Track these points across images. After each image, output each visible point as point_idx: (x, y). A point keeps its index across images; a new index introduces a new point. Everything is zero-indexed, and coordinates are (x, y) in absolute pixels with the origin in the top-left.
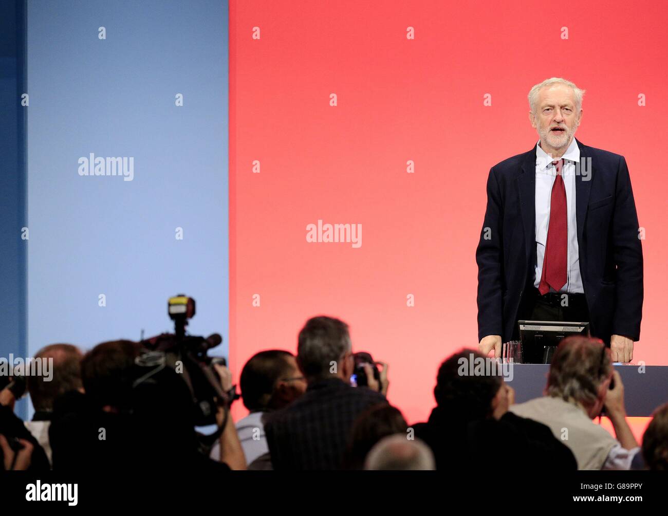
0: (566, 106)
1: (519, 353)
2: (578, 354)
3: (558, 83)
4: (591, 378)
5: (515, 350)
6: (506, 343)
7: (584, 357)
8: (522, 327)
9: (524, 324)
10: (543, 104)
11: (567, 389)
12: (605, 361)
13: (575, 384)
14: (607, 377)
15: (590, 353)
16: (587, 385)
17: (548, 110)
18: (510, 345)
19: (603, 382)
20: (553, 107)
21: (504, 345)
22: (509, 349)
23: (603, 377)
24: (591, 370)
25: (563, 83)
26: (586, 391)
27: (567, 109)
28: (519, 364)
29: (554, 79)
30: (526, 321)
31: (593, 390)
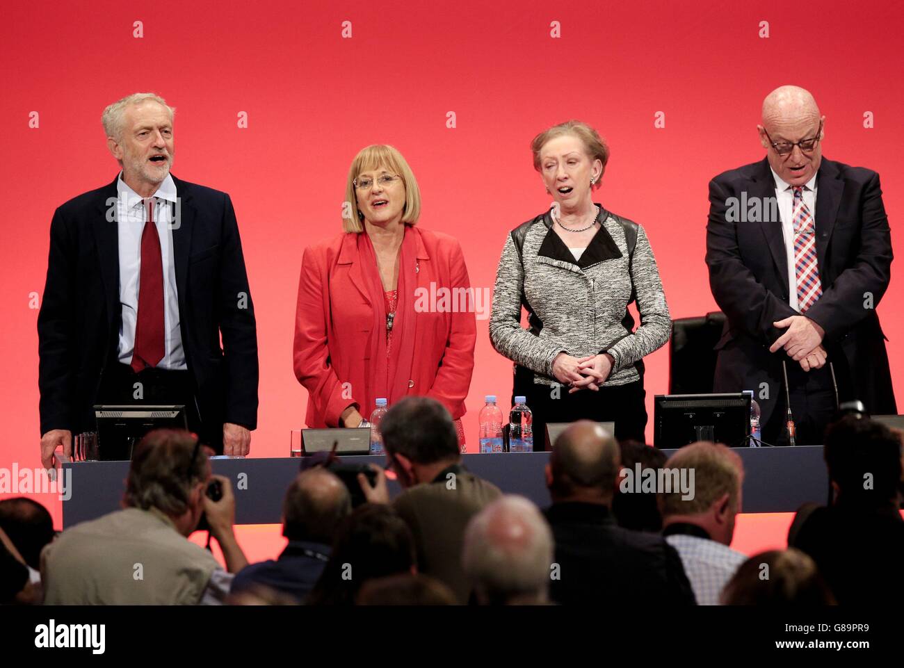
0: (166, 126)
1: (96, 447)
2: (162, 450)
3: (147, 98)
4: (176, 480)
5: (90, 445)
6: (78, 435)
7: (169, 454)
8: (98, 414)
9: (101, 410)
10: (137, 126)
11: (146, 495)
12: (198, 459)
13: (158, 490)
14: (202, 480)
15: (178, 450)
16: (173, 490)
17: (143, 134)
18: (83, 438)
19: (195, 486)
20: (150, 129)
21: (76, 438)
22: (83, 443)
23: (196, 480)
24: (177, 470)
25: (155, 100)
26: (172, 498)
27: (166, 132)
28: (95, 461)
29: (139, 96)
30: (104, 406)
31: (180, 495)
